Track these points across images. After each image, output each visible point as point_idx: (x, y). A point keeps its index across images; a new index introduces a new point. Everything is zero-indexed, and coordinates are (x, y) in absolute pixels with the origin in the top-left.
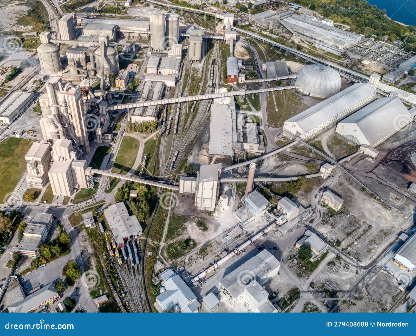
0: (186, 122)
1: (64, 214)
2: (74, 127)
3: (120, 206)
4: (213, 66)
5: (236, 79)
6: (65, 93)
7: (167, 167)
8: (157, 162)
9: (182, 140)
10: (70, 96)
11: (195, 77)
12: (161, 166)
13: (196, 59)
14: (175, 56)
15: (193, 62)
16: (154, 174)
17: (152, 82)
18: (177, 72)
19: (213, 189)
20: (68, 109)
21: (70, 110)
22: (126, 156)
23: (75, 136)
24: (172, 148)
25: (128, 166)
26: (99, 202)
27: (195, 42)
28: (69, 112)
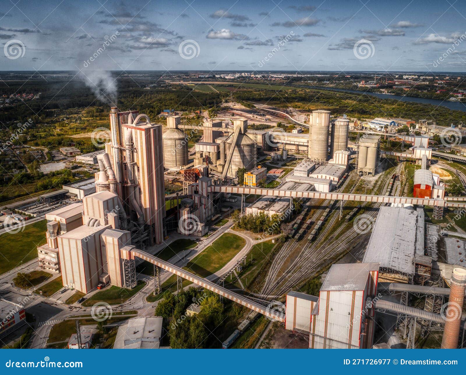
0: (334, 229)
1: (53, 318)
2: (140, 189)
3: (152, 323)
4: (392, 180)
5: (428, 193)
6: (133, 128)
7: (278, 283)
8: (264, 273)
9: (320, 250)
10: (138, 131)
11: (363, 187)
12: (267, 279)
13: (368, 171)
14: (338, 164)
15: (362, 173)
16: (249, 288)
17: (296, 183)
18: (336, 179)
19: (351, 314)
20: (135, 154)
21: (138, 157)
22: (214, 257)
23: (141, 206)
24: (297, 259)
25: (209, 269)
26: (126, 313)
27: (367, 144)
28: (136, 161)
